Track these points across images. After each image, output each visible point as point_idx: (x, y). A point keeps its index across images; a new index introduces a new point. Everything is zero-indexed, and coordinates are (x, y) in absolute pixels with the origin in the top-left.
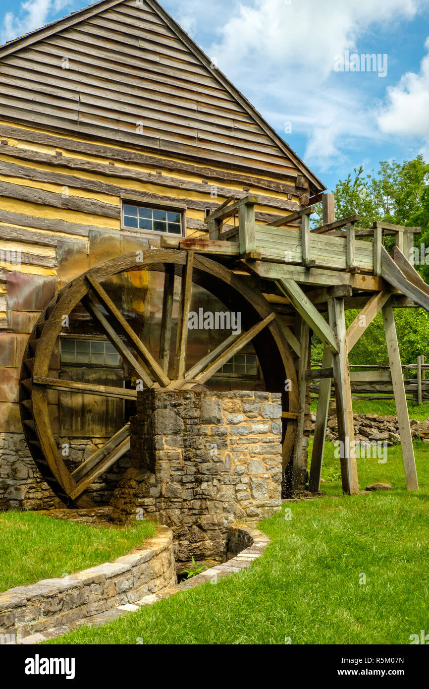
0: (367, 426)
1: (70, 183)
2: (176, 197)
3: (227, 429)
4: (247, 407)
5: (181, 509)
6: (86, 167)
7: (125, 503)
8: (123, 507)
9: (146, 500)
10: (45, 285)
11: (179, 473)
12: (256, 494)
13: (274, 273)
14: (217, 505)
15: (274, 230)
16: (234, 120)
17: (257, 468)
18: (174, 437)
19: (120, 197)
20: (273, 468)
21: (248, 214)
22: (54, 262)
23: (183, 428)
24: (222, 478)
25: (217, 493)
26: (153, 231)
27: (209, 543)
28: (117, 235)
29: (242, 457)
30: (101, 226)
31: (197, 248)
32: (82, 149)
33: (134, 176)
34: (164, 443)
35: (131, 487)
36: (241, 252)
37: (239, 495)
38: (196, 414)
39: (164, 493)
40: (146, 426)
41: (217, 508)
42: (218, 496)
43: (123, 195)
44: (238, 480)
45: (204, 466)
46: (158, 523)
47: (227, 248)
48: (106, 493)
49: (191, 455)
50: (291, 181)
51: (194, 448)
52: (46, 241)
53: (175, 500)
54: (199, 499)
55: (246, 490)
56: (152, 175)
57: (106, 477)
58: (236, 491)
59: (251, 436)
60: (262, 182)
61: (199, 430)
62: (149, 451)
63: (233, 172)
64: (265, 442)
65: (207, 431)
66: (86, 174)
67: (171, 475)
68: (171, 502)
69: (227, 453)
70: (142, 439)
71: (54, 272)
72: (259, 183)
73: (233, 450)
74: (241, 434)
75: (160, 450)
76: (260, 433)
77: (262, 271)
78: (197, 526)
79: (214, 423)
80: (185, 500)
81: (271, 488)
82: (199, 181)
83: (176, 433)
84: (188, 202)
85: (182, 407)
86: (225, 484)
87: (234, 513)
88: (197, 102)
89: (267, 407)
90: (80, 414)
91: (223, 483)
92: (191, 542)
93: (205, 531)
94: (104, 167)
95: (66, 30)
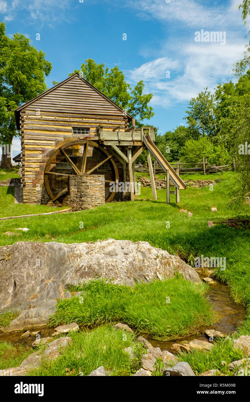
1: (58, 125)
2: (88, 125)
3: (89, 184)
4: (94, 179)
5: (76, 204)
6: (63, 120)
9: (67, 202)
10: (52, 150)
11: (76, 195)
12: (97, 201)
13: (109, 144)
16: (104, 103)
17: (98, 194)
20: (102, 194)
22: (54, 144)
23: (77, 184)
24: (87, 197)
25: (86, 200)
26: (81, 134)
28: (71, 136)
29: (93, 191)
30: (67, 134)
31: (88, 139)
32: (61, 116)
33: (76, 121)
34: (72, 188)
36: (100, 139)
37: (92, 201)
38: (80, 181)
39: (72, 200)
41: (86, 204)
43: (73, 126)
44: (92, 197)
45: (82, 194)
47: (96, 138)
49: (79, 191)
51: (80, 189)
52: (52, 140)
53: (75, 202)
54: (82, 201)
55: (94, 199)
56: (81, 120)
58: (92, 200)
59: (96, 186)
60: (113, 118)
61: (81, 185)
63: (104, 116)
64: (100, 187)
65: (83, 185)
66: (63, 122)
67: (74, 196)
69: (89, 190)
71: (54, 147)
73: (91, 190)
74: (93, 185)
75: (71, 190)
76: (98, 185)
77: (105, 143)
79: (85, 183)
80: (78, 202)
81: (102, 199)
83: (75, 186)
84: (91, 126)
85: (77, 179)
89: (100, 179)
90: (61, 182)
94: (67, 119)
95: (57, 88)
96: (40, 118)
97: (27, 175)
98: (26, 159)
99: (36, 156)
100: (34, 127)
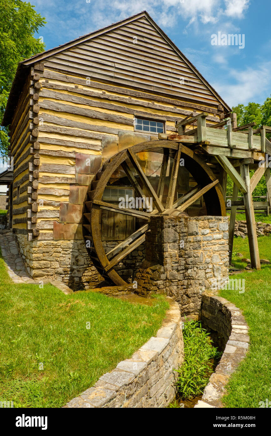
0: (242, 226)
1: (109, 107)
2: (161, 115)
3: (201, 238)
4: (211, 225)
5: (177, 286)
6: (117, 99)
7: (145, 283)
8: (144, 285)
9: (159, 282)
10: (96, 160)
11: (177, 265)
12: (216, 274)
13: (215, 152)
14: (196, 282)
15: (215, 130)
16: (189, 77)
17: (216, 259)
18: (174, 244)
19: (134, 114)
20: (224, 259)
21: (203, 122)
22: (100, 148)
23: (178, 239)
24: (198, 266)
25: (196, 275)
26: (150, 132)
27: (192, 305)
28: (132, 134)
29: (209, 253)
30: (124, 129)
31: (177, 139)
32: (115, 90)
33: (141, 104)
34: (168, 248)
35: (148, 273)
36: (199, 141)
37: (207, 275)
38: (185, 230)
39: (168, 277)
40: (157, 238)
41: (196, 284)
42: (197, 277)
43: (136, 114)
44: (207, 267)
45: (190, 260)
46: (165, 295)
47: (191, 140)
48: (125, 270)
49: (183, 254)
50: (216, 107)
51: (184, 250)
52: (96, 137)
53: (174, 281)
54: (187, 279)
55: (211, 272)
56: (150, 104)
57: (125, 262)
58: (206, 273)
59: (213, 241)
60: (202, 108)
61: (186, 239)
62: (159, 252)
63: (188, 103)
64: (220, 245)
65: (190, 240)
66: (117, 103)
67: (172, 266)
68: (172, 282)
69: (201, 251)
70: (154, 245)
71: (100, 153)
72: (200, 108)
73: (204, 250)
74: (208, 240)
75: (166, 252)
76: (217, 239)
77: (210, 151)
78: (186, 295)
79: (194, 235)
80: (179, 280)
81: (224, 270)
82: (172, 107)
83: (174, 242)
84: (167, 117)
85: (178, 227)
86: (200, 269)
87: (205, 286)
88: (172, 68)
89: (221, 225)
90: (112, 228)
91: (199, 269)
92: (182, 305)
93: (190, 298)
94: (126, 99)
95: (109, 32)
96: (73, 89)
97: (42, 212)
98: (41, 175)
99: (63, 170)
100: (60, 106)
